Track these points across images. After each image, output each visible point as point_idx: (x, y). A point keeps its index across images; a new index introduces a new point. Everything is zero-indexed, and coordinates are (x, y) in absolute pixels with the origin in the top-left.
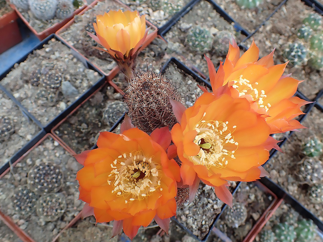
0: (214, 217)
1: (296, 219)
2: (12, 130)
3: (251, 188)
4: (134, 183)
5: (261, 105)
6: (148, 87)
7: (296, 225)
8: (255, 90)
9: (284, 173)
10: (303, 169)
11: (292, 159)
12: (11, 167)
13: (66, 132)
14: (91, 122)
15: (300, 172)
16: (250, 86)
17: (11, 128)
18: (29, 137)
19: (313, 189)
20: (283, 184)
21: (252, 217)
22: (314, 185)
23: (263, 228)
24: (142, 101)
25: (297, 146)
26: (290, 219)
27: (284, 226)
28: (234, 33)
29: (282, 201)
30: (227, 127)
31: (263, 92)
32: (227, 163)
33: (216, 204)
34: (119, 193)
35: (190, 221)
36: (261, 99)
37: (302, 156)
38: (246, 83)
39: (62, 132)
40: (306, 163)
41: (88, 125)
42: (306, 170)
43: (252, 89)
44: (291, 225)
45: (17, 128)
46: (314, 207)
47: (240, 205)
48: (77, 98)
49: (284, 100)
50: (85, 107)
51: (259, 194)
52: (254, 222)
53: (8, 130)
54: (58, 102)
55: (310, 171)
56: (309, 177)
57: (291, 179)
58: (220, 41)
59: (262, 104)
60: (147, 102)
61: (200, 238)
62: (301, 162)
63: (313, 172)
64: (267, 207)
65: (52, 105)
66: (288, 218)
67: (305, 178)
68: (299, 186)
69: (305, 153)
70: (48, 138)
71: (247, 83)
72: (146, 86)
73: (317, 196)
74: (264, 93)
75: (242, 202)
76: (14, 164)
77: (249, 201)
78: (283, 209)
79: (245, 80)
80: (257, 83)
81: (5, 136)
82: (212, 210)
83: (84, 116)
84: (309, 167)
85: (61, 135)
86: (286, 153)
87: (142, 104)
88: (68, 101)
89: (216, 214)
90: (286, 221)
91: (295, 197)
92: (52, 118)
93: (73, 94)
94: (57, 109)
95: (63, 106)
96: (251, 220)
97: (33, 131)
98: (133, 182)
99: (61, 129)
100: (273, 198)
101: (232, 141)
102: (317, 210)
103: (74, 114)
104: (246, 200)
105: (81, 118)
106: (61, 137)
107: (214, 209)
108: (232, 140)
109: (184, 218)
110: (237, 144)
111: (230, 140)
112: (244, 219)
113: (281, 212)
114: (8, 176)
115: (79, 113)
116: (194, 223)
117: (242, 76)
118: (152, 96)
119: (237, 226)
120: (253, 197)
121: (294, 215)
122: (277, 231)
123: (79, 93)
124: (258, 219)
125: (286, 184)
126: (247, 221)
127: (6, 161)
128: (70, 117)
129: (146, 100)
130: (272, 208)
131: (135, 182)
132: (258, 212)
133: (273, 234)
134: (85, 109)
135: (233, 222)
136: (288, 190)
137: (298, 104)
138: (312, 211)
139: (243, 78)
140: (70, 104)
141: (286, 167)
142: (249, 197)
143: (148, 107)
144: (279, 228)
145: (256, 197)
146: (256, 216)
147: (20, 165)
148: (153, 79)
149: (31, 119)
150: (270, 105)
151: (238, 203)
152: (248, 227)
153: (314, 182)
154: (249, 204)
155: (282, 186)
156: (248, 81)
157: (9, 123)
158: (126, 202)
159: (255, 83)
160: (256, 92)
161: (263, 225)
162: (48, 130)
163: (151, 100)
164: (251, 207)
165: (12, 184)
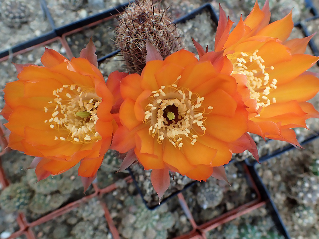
0: (174, 191)
1: (268, 228)
2: (24, 20)
3: (238, 177)
4: (82, 122)
5: (265, 95)
6: (144, 20)
7: (265, 234)
8: (267, 75)
9: (278, 178)
10: (299, 183)
11: (295, 168)
12: (10, 56)
13: (77, 43)
14: (107, 43)
15: (295, 185)
16: (263, 67)
17: (24, 17)
18: (38, 34)
19: (300, 208)
20: (272, 188)
21: (225, 205)
22: (303, 205)
23: (231, 221)
24: (130, 34)
25: (307, 157)
26: (262, 225)
27: (252, 229)
28: (302, 7)
29: (263, 204)
30: (201, 104)
31: (275, 81)
32: (181, 145)
33: (182, 179)
34: (52, 126)
35: (147, 184)
36: (268, 88)
37: (306, 170)
38: (259, 62)
39: (73, 41)
40: (305, 179)
41: (102, 44)
42: (302, 186)
43: (264, 72)
44: (260, 231)
45: (30, 19)
46: (293, 225)
47: (219, 189)
48: (101, 11)
49: (295, 101)
50: (106, 24)
51: (244, 187)
52: (225, 211)
53: (20, 17)
54: (80, 8)
55: (306, 190)
56: (301, 195)
57: (283, 187)
58: (281, 10)
59: (267, 94)
60: (136, 37)
61: (148, 204)
62: (301, 176)
63: (308, 192)
64: (245, 203)
65: (73, 8)
66: (259, 223)
67: (297, 194)
68: (288, 199)
69: (311, 168)
70: (56, 42)
71: (261, 62)
72: (142, 18)
73: (300, 217)
74: (275, 84)
75: (222, 187)
76: (15, 54)
77: (231, 189)
78: (260, 212)
79: (260, 57)
80: (272, 68)
81: (16, 22)
82: (175, 183)
83: (102, 34)
84: (307, 185)
85: (71, 43)
86: (292, 160)
87: (129, 37)
88: (91, 12)
89: (176, 189)
90: (257, 225)
91: (278, 207)
92: (68, 23)
93: (97, 6)
94: (77, 15)
95: (83, 14)
96: (223, 208)
97: (44, 29)
98: (82, 120)
99: (74, 37)
100: (257, 197)
101: (200, 124)
102: (294, 230)
103: (93, 28)
104: (226, 186)
105: (98, 35)
106: (70, 46)
107: (177, 183)
108: (201, 122)
109: (141, 178)
110: (204, 128)
111: (199, 121)
112: (216, 203)
113: (257, 214)
114: (6, 64)
115: (97, 28)
116: (149, 188)
117: (258, 51)
118: (144, 32)
119: (205, 207)
120: (236, 187)
121: (268, 223)
122: (243, 231)
123: (105, 7)
124: (231, 210)
125: (275, 189)
126: (219, 207)
127: (8, 47)
128: (87, 29)
129: (135, 35)
130: (250, 207)
131: (84, 122)
132: (234, 203)
133: (237, 231)
134: (105, 27)
135: (203, 202)
136: (274, 196)
137: (307, 114)
138: (288, 229)
139: (258, 54)
140: (91, 15)
141: (284, 173)
142: (232, 185)
143: (135, 44)
144: (246, 228)
145: (240, 188)
146: (229, 206)
147: (20, 57)
148: (153, 13)
149: (47, 15)
150: (274, 100)
151: (217, 186)
152: (215, 213)
153: (305, 202)
154: (229, 192)
155: (270, 190)
156: (263, 61)
157: (24, 11)
158: (56, 138)
159: (271, 66)
160: (267, 77)
161: (232, 218)
162: (60, 33)
163: (140, 37)
164: (229, 195)
165: (7, 73)
